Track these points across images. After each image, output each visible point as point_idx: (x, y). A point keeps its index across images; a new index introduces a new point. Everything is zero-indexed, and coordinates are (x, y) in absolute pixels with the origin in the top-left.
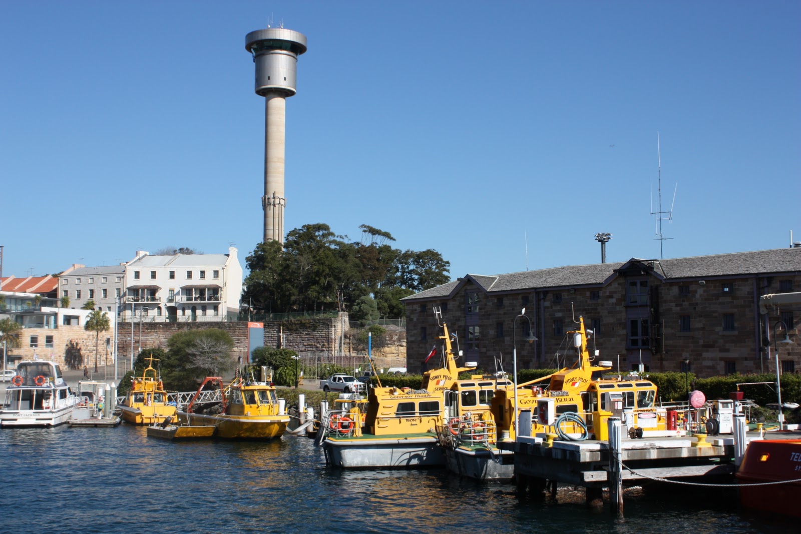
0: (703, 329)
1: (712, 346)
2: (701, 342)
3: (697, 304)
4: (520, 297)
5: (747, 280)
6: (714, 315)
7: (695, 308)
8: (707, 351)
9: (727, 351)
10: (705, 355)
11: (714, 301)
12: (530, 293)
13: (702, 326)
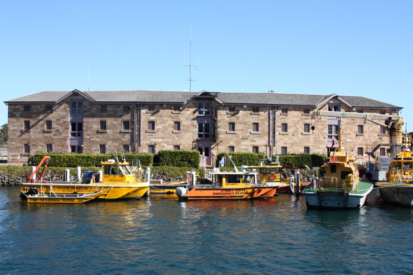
0: (242, 130)
1: (246, 139)
2: (241, 137)
3: (239, 117)
4: (122, 106)
5: (266, 107)
6: (248, 123)
7: (238, 119)
8: (244, 141)
9: (255, 141)
10: (242, 143)
11: (249, 116)
12: (131, 104)
13: (241, 128)
